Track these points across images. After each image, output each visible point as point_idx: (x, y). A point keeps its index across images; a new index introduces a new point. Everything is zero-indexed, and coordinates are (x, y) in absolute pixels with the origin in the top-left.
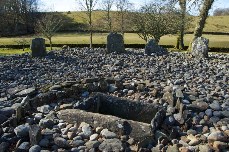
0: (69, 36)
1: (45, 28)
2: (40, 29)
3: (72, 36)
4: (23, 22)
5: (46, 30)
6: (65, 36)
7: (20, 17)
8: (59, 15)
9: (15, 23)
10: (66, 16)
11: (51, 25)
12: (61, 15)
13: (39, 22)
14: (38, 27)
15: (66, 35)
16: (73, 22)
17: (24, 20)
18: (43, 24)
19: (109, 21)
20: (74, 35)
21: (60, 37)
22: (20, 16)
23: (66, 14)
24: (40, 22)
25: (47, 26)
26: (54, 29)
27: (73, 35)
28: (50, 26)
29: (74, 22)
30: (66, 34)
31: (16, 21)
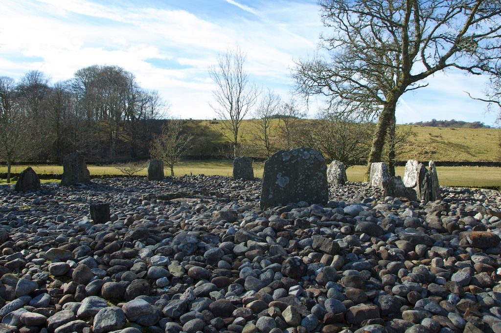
0: (210, 168)
1: (165, 150)
2: (158, 151)
3: (216, 167)
4: (126, 138)
5: (167, 152)
6: (202, 168)
7: (121, 129)
8: (194, 126)
9: (111, 139)
10: (208, 128)
11: (175, 145)
12: (199, 127)
13: (157, 141)
14: (155, 148)
15: (203, 166)
16: (221, 140)
17: (128, 134)
18: (163, 144)
19: (266, 142)
20: (221, 166)
21: (193, 168)
22: (121, 126)
23: (209, 125)
24: (159, 140)
25: (169, 148)
26: (178, 151)
27: (217, 165)
28: (173, 147)
29: (223, 142)
30: (204, 163)
31: (114, 135)
